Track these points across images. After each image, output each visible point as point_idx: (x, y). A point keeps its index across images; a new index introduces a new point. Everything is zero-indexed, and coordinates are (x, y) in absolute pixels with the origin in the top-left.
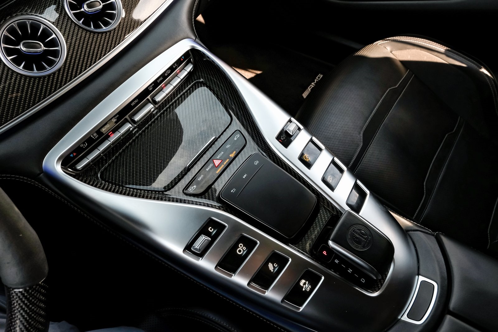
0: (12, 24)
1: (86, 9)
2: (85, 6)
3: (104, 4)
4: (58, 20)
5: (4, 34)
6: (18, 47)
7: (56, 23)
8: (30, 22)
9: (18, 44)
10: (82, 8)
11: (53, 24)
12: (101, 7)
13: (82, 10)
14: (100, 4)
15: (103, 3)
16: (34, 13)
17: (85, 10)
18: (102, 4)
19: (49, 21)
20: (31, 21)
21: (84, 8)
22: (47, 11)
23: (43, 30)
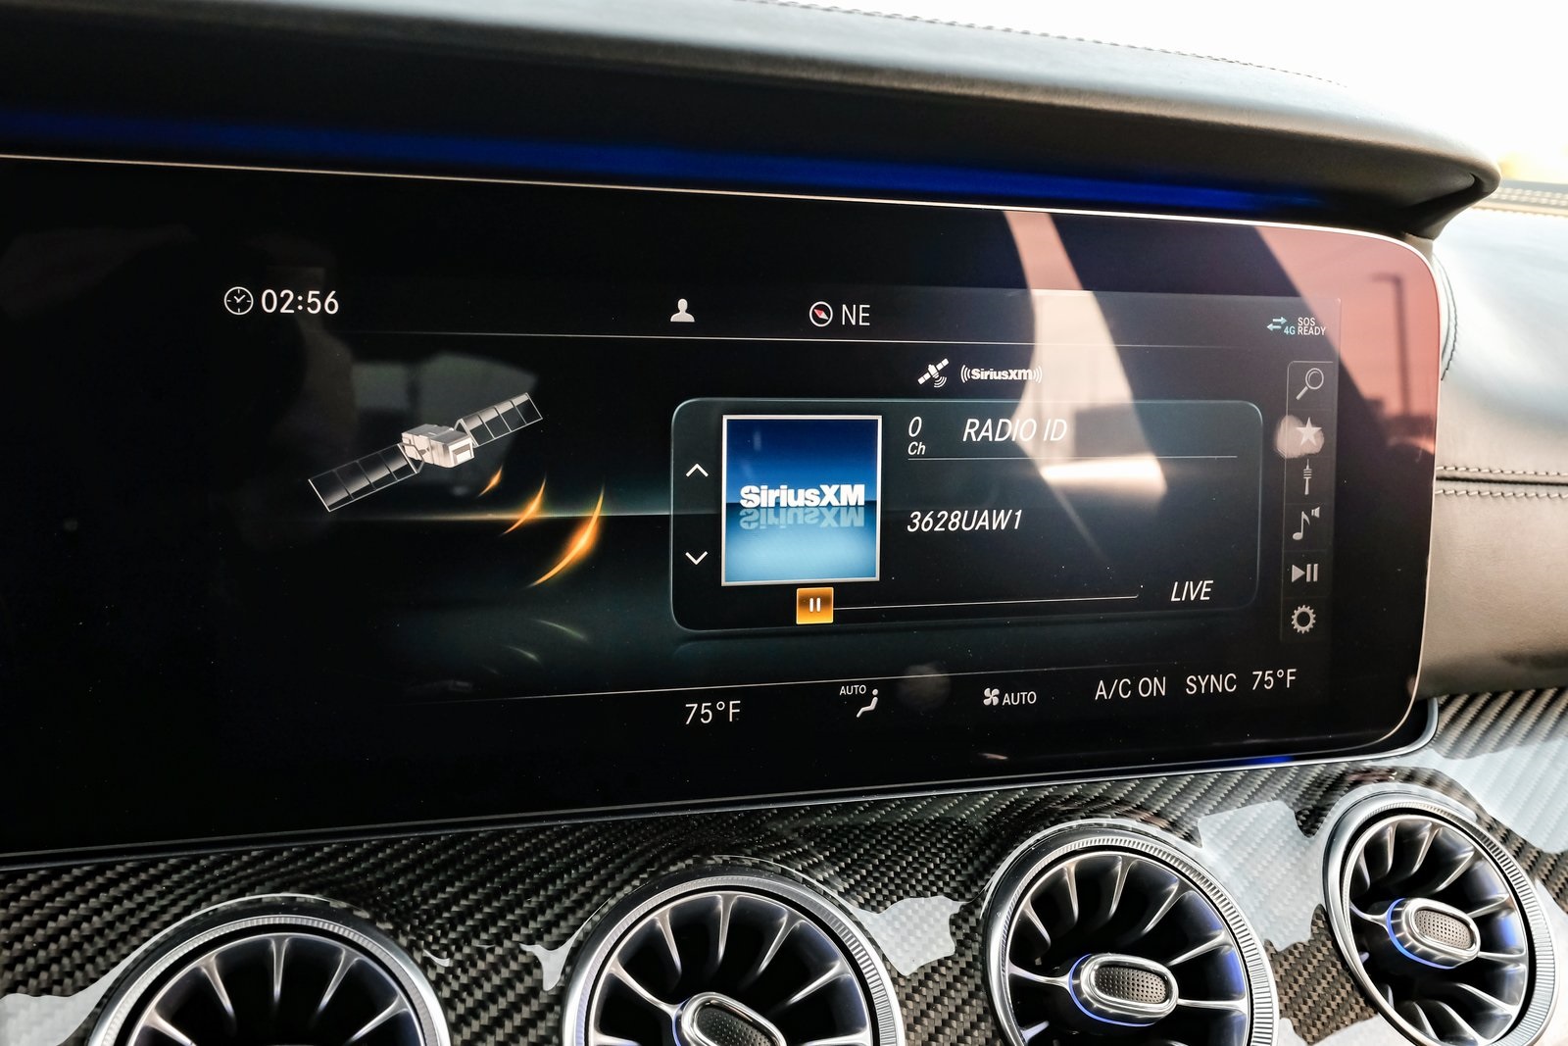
0: (718, 894)
1: (1085, 988)
2: (1089, 971)
3: (1183, 1002)
4: (928, 976)
5: (653, 922)
6: (672, 1011)
7: (911, 988)
8: (797, 924)
9: (678, 997)
10: (1064, 974)
11: (894, 981)
12: (1166, 1008)
13: (1064, 981)
14: (1168, 996)
15: (1181, 996)
16: (840, 893)
17: (1077, 989)
18: (1176, 1000)
19: (884, 959)
20: (804, 920)
21: (1077, 975)
22: (901, 912)
23: (833, 987)
